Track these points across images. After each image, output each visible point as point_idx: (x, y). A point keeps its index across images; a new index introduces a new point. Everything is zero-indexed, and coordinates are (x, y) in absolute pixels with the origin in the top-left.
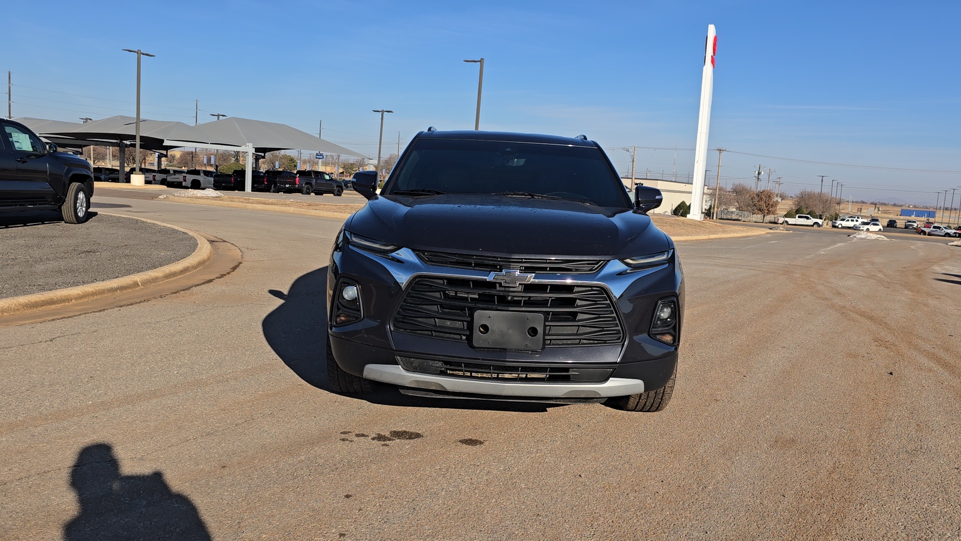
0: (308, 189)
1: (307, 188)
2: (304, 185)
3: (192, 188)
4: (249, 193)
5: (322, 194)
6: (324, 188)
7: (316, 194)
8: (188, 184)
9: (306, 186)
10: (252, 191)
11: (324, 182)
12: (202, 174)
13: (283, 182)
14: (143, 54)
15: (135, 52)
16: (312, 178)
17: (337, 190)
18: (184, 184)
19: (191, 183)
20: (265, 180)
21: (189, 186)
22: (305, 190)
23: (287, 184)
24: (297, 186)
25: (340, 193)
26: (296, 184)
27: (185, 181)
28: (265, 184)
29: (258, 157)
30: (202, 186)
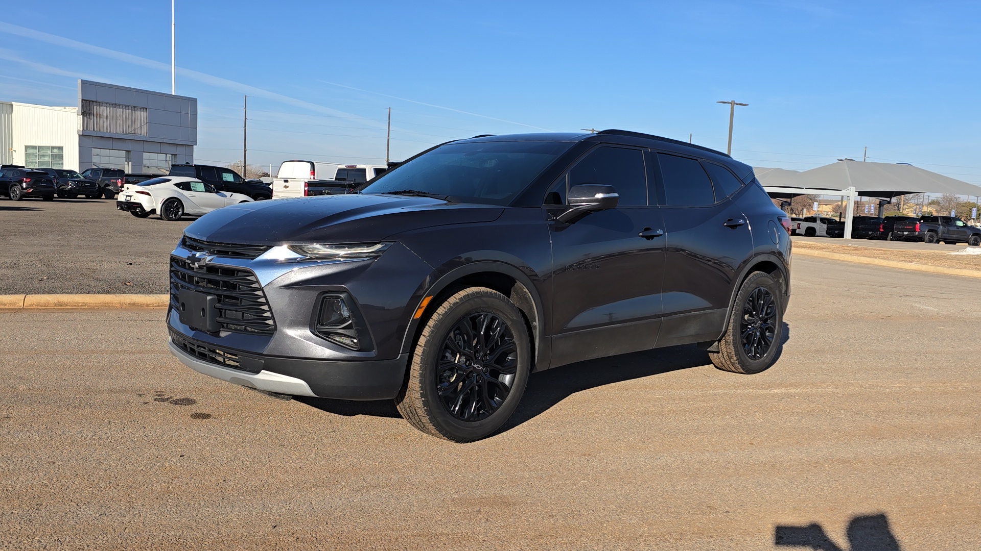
0: (931, 236)
1: (929, 236)
2: (926, 233)
3: (805, 235)
4: (848, 239)
5: (954, 243)
6: (955, 236)
7: (947, 243)
8: (802, 231)
9: (929, 233)
10: (852, 238)
11: (955, 229)
12: (818, 222)
13: (901, 229)
14: (737, 104)
15: (729, 103)
16: (939, 225)
17: (972, 239)
18: (797, 231)
19: (806, 231)
20: (881, 227)
21: (803, 234)
22: (927, 238)
23: (906, 231)
24: (917, 233)
25: (978, 242)
26: (915, 231)
27: (799, 228)
28: (880, 231)
29: (882, 202)
30: (818, 233)
